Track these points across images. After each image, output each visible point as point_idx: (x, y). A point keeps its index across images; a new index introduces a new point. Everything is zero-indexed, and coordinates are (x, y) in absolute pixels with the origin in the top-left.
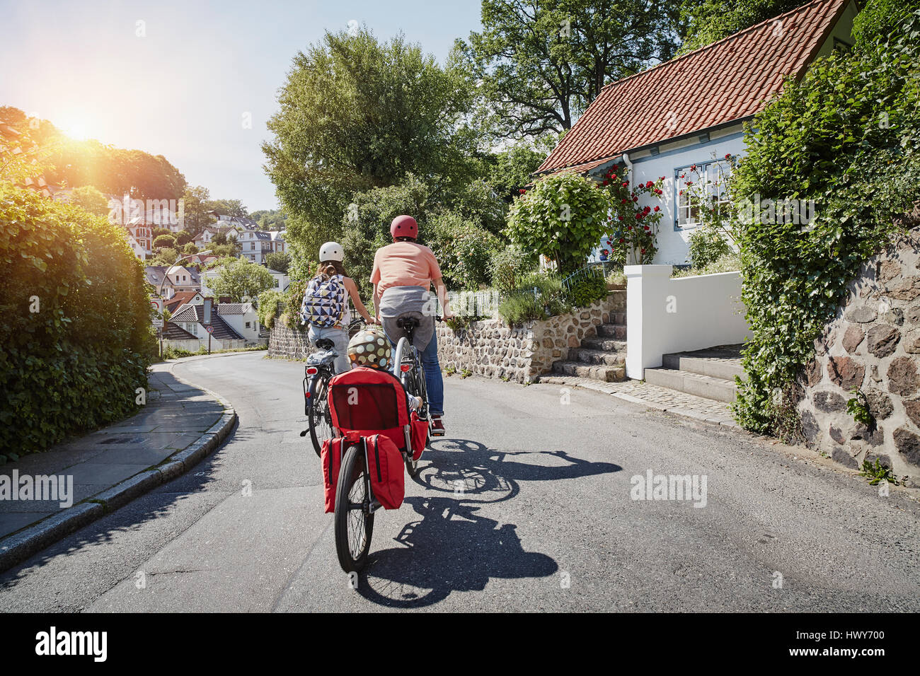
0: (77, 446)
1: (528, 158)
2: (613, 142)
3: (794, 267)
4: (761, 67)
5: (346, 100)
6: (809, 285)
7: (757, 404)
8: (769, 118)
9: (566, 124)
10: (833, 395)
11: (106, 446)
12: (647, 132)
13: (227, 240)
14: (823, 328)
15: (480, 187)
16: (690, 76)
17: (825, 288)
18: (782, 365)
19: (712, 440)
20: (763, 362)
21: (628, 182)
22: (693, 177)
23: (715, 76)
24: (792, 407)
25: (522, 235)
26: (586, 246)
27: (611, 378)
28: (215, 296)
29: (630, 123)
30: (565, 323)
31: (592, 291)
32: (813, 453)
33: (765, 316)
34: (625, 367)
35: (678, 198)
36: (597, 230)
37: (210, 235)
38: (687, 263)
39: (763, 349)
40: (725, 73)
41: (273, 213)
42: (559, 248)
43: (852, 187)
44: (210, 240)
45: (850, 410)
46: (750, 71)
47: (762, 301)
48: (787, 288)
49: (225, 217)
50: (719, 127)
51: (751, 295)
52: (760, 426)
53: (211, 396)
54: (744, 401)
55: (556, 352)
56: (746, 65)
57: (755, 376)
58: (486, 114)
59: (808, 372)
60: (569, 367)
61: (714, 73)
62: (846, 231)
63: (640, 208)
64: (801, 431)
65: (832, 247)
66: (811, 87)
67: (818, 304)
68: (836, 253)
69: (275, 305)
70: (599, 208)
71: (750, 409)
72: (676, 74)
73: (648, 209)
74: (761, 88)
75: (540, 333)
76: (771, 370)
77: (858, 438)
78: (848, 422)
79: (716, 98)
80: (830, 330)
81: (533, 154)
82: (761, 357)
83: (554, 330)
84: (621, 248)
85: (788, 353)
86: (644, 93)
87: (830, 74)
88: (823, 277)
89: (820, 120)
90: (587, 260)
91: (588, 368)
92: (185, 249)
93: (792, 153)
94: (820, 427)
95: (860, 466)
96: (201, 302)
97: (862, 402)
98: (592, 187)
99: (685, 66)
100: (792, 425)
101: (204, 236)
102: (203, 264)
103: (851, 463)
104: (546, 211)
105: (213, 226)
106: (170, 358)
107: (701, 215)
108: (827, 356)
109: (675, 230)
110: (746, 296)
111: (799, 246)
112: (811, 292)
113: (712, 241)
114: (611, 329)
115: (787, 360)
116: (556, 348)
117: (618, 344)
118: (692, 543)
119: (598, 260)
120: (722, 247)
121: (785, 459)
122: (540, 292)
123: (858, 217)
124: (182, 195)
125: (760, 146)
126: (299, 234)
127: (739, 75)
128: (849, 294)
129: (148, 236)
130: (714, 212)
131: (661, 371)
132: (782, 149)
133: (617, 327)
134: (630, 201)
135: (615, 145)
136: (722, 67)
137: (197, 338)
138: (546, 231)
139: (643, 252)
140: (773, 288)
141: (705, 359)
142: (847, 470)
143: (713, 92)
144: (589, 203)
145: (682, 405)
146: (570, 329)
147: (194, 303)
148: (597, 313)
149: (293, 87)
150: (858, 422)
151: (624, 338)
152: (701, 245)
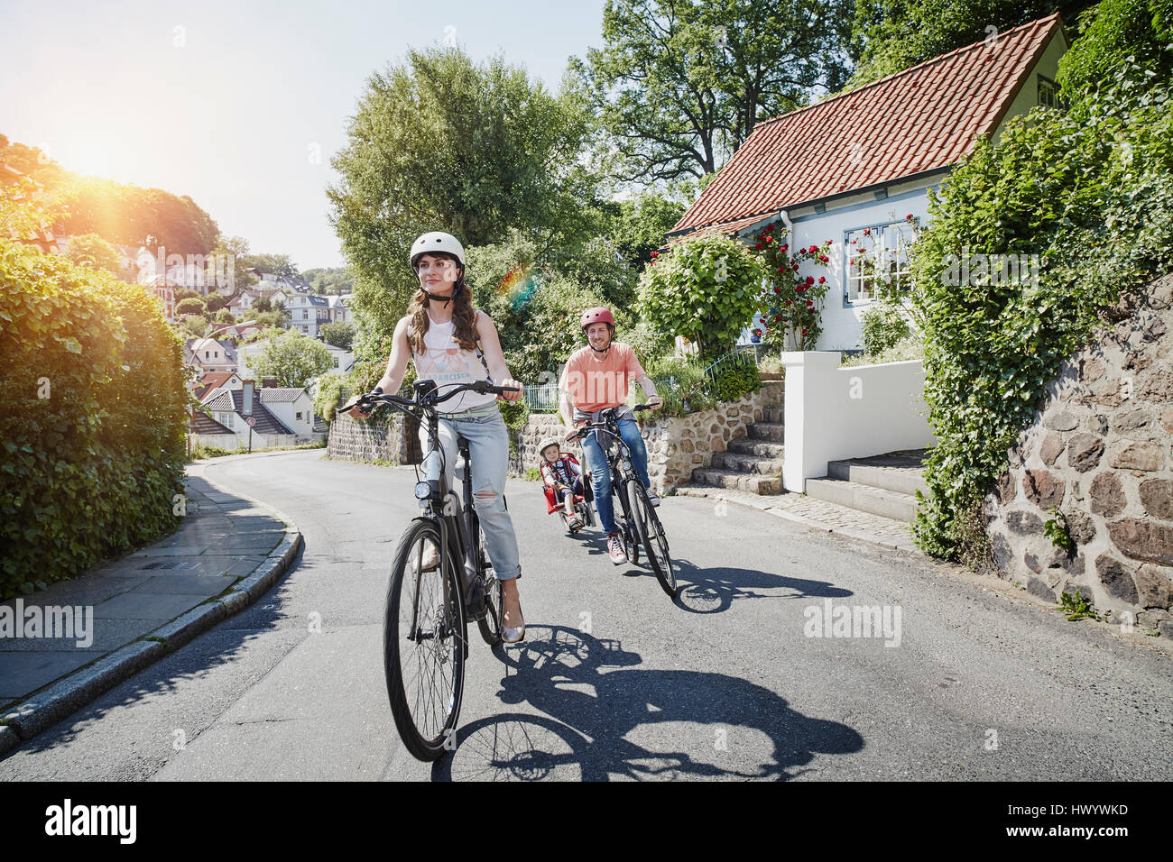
0: (113, 571)
1: (660, 209)
2: (768, 195)
3: (985, 363)
4: (950, 108)
5: (433, 134)
6: (1002, 384)
7: (941, 525)
8: (958, 184)
9: (709, 166)
10: (1028, 514)
11: (149, 573)
12: (811, 184)
13: (272, 305)
14: (1017, 436)
15: (601, 247)
16: (864, 115)
17: (1021, 389)
18: (971, 479)
19: (887, 568)
20: (949, 475)
21: (786, 246)
22: (866, 242)
23: (895, 116)
24: (982, 529)
25: (656, 312)
26: (735, 326)
27: (765, 490)
28: (256, 378)
29: (789, 172)
30: (707, 421)
31: (742, 382)
32: (1005, 583)
33: (951, 419)
34: (781, 477)
35: (848, 266)
36: (748, 306)
37: (250, 300)
38: (858, 348)
39: (948, 459)
40: (907, 113)
41: (331, 271)
42: (701, 328)
43: (1052, 272)
44: (250, 306)
45: (1048, 533)
46: (937, 113)
47: (948, 402)
48: (976, 388)
49: (270, 276)
50: (898, 182)
51: (935, 394)
52: (945, 550)
53: (262, 508)
54: (925, 521)
55: (696, 457)
56: (932, 105)
57: (939, 491)
58: (607, 151)
59: (1000, 487)
60: (713, 475)
61: (893, 113)
62: (1045, 323)
63: (801, 279)
64: (991, 557)
65: (1028, 341)
66: (1006, 151)
67: (1013, 407)
68: (1032, 350)
69: (338, 392)
70: (751, 279)
71: (932, 530)
72: (847, 112)
73: (810, 280)
74: (951, 134)
75: (677, 433)
76: (958, 484)
77: (1056, 566)
78: (1046, 548)
79: (895, 145)
80: (1026, 438)
81: (666, 204)
82: (946, 468)
83: (694, 430)
84: (778, 328)
85: (978, 465)
86: (807, 135)
87: (1028, 136)
88: (1018, 376)
89: (1016, 191)
90: (735, 342)
91: (735, 478)
92: (218, 317)
93: (983, 229)
94: (1014, 553)
95: (1059, 599)
96: (238, 386)
97: (1062, 524)
98: (743, 253)
99: (858, 102)
100: (982, 550)
101: (241, 301)
102: (241, 337)
103: (1048, 595)
104: (686, 282)
105: (254, 287)
106: (200, 458)
107: (877, 290)
108: (1022, 469)
109: (844, 307)
110: (929, 395)
111: (990, 339)
112: (1004, 393)
113: (889, 321)
114: (765, 429)
115: (977, 473)
116: (696, 452)
117: (774, 448)
118: (863, 687)
119: (749, 342)
120: (901, 329)
121: (972, 591)
122: (678, 382)
123: (1059, 307)
124: (213, 246)
125: (947, 218)
126: (370, 302)
127: (924, 116)
128: (1049, 396)
129: (169, 300)
130: (892, 285)
131: (826, 482)
132: (972, 223)
133: (772, 427)
134: (789, 270)
135: (772, 200)
136: (903, 106)
137: (233, 433)
138: (685, 306)
139: (804, 333)
140: (961, 386)
141: (881, 468)
142: (1044, 603)
143: (891, 136)
144: (740, 273)
145: (851, 525)
146: (714, 429)
147: (229, 387)
148: (747, 409)
149: (365, 116)
150: (1057, 547)
151: (781, 440)
152: (876, 326)
